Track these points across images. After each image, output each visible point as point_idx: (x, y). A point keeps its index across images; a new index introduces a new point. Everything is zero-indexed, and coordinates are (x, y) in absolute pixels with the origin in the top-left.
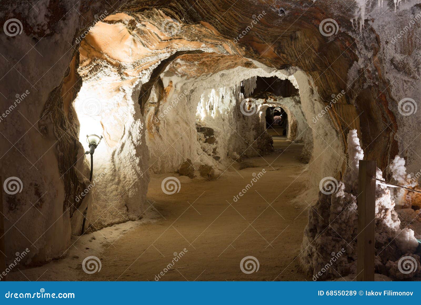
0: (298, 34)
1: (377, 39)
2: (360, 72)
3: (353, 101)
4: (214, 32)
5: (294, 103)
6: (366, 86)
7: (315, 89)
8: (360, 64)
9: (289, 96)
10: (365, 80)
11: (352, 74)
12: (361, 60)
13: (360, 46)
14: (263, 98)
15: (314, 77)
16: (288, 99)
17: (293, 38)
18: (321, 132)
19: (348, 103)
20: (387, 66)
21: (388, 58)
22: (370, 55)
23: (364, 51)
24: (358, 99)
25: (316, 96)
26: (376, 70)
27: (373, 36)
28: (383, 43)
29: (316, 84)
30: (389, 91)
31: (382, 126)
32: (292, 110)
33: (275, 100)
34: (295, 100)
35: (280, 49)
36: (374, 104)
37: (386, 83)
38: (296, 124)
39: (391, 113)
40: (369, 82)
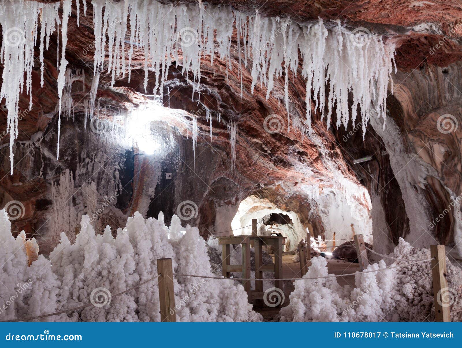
0: (293, 201)
1: (317, 203)
2: (312, 213)
3: (311, 223)
4: (268, 201)
5: (288, 228)
6: (314, 217)
7: (299, 218)
8: (312, 211)
9: (285, 224)
10: (314, 216)
11: (310, 214)
12: (312, 210)
13: (311, 205)
14: (270, 225)
15: (298, 215)
16: (284, 226)
17: (291, 203)
18: (301, 234)
19: (309, 223)
20: (320, 212)
21: (320, 209)
22: (315, 208)
23: (313, 207)
24: (312, 222)
25: (299, 221)
26: (317, 213)
27: (315, 203)
28: (318, 205)
29: (299, 217)
30: (321, 219)
31: (320, 231)
32: (286, 232)
33: (277, 226)
34: (289, 227)
35: (287, 206)
36: (317, 223)
37: (320, 217)
38: (289, 243)
39: (322, 226)
40: (315, 217)
